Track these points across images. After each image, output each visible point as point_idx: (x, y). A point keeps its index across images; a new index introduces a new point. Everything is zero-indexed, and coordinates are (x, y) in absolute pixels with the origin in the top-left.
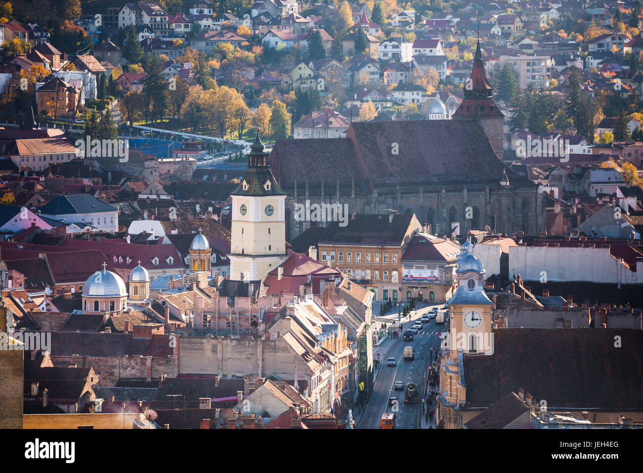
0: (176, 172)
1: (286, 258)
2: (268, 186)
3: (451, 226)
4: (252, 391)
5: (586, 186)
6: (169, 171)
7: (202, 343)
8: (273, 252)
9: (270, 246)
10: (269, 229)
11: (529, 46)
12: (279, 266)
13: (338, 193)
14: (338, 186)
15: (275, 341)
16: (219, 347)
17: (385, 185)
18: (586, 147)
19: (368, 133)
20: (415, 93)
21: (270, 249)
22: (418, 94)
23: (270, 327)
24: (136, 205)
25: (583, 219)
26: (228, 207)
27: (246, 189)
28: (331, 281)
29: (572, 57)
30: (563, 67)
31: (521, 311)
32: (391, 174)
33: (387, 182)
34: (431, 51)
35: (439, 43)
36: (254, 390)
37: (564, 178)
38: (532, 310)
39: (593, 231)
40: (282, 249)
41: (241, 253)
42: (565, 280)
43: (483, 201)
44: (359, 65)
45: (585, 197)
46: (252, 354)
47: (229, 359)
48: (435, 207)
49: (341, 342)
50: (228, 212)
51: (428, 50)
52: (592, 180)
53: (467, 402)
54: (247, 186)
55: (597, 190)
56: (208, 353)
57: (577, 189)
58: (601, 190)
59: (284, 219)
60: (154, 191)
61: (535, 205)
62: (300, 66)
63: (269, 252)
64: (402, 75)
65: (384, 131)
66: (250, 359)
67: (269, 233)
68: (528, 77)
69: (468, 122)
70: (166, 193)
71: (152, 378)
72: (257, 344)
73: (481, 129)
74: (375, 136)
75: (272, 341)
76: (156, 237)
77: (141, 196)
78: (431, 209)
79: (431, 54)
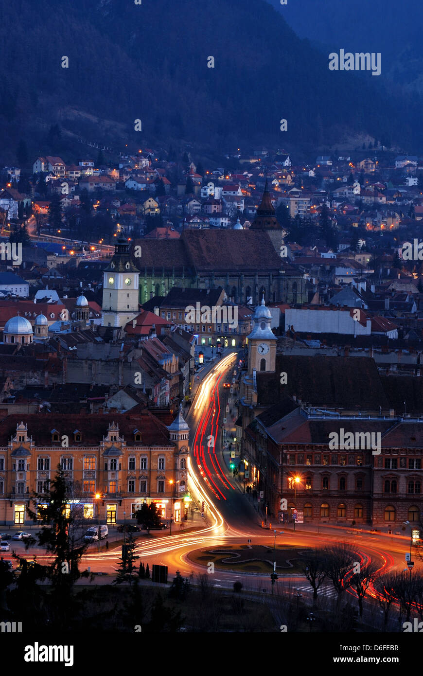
0: (67, 263)
1: (138, 314)
2: (128, 266)
3: (247, 298)
4: (114, 393)
5: (333, 278)
6: (63, 262)
7: (82, 363)
8: (130, 309)
9: (128, 306)
10: (128, 294)
11: (297, 193)
12: (134, 319)
13: (173, 275)
14: (174, 271)
15: (130, 363)
16: (93, 366)
17: (204, 271)
18: (333, 255)
19: (194, 237)
20: (224, 219)
21: (128, 308)
22: (225, 219)
23: (127, 354)
24: (40, 281)
25: (332, 296)
26: (101, 284)
27: (114, 267)
28: (169, 327)
29: (323, 200)
30: (318, 207)
31: (293, 349)
32: (209, 264)
33: (206, 268)
34: (234, 193)
35: (240, 188)
36: (116, 393)
37: (319, 272)
38: (301, 348)
39: (338, 303)
40: (136, 308)
41: (109, 309)
42: (320, 332)
43: (267, 283)
44: (188, 200)
45: (332, 284)
46: (115, 371)
47: (100, 374)
48: (237, 286)
49: (174, 366)
50: (100, 287)
51: (232, 192)
52: (337, 274)
53: (258, 404)
54: (114, 266)
55: (339, 281)
56: (86, 370)
57: (327, 280)
58: (342, 281)
59: (137, 288)
60: (53, 274)
61: (301, 287)
62: (150, 199)
63: (127, 310)
64: (215, 207)
65: (205, 235)
66: (113, 374)
67: (128, 296)
68: (296, 211)
69: (260, 231)
70: (60, 275)
71: (48, 385)
72: (118, 364)
73: (268, 236)
74: (199, 238)
75: (129, 363)
76: (53, 301)
77: (44, 277)
78: (234, 287)
79: (235, 195)
